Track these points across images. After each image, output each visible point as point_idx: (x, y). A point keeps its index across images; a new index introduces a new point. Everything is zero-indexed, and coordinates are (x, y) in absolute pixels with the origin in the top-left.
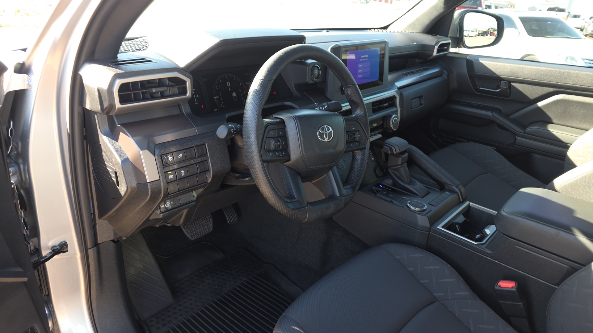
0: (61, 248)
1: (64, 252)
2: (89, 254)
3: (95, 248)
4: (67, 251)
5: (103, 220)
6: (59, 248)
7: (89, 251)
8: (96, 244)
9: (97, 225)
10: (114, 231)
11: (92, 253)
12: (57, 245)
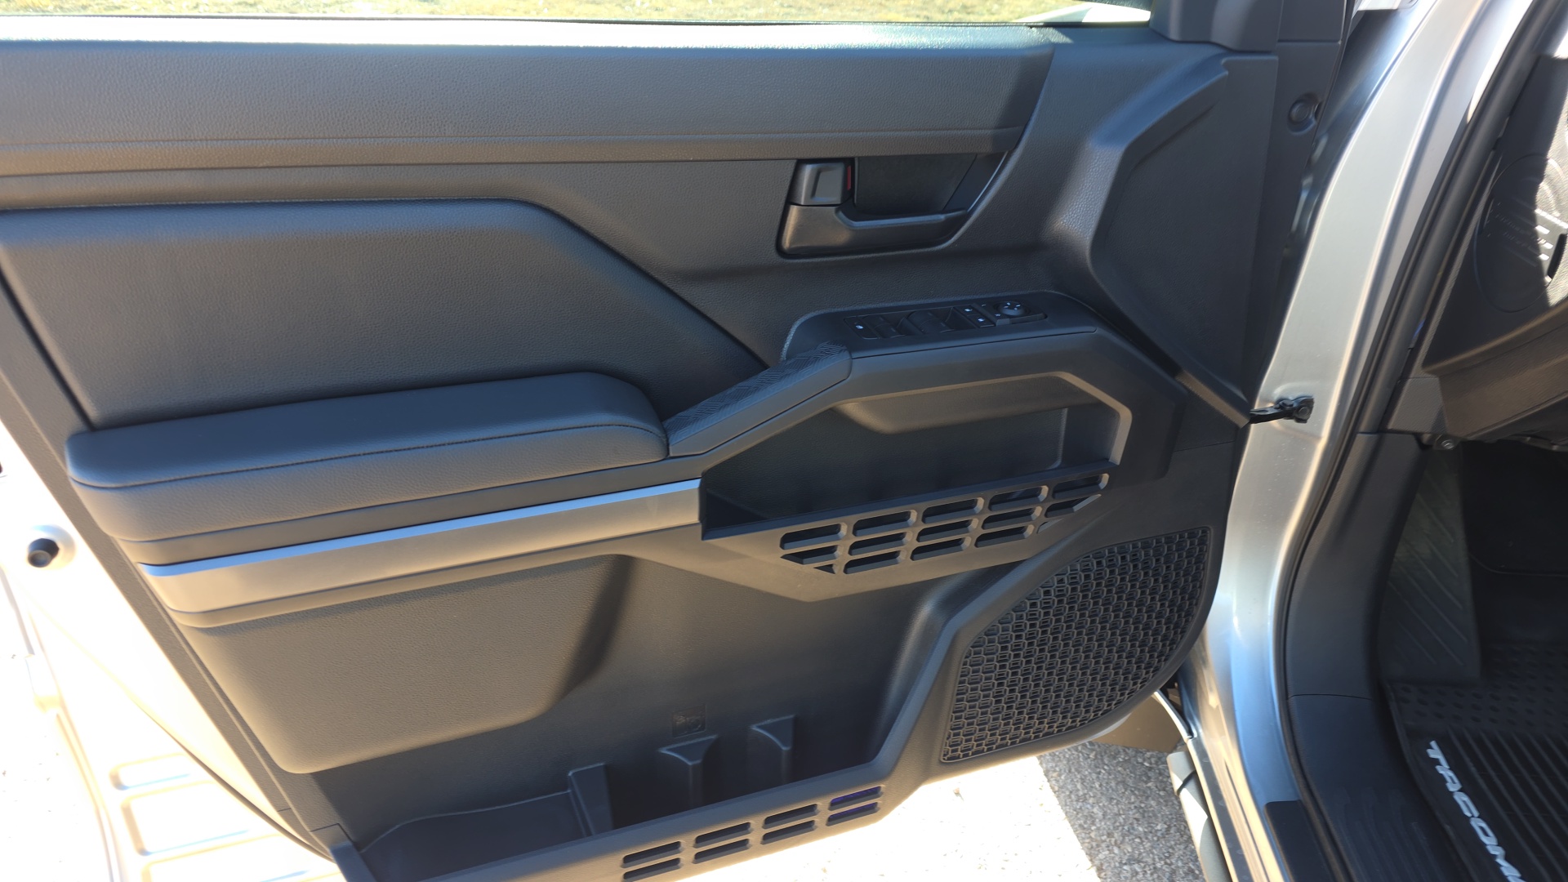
0: (1297, 410)
1: (1299, 420)
2: (1354, 446)
3: (1375, 437)
4: (1304, 421)
5: (1429, 372)
6: (1295, 405)
7: (1357, 438)
8: (1380, 428)
9: (1410, 380)
10: (1440, 414)
11: (1361, 443)
12: (1291, 398)
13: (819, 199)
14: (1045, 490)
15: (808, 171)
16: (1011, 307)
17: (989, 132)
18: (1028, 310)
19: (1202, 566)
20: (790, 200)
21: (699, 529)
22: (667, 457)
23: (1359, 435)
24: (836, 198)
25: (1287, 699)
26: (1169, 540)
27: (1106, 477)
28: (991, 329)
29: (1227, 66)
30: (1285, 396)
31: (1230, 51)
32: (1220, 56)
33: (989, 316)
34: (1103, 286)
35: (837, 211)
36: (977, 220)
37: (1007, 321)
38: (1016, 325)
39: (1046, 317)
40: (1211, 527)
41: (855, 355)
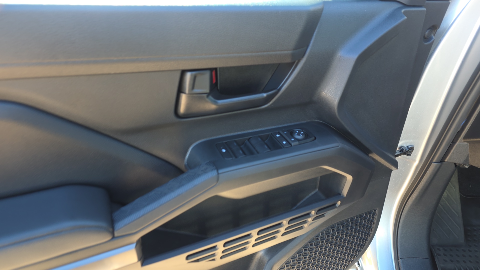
0: (408, 151)
1: (408, 155)
2: (430, 167)
3: (439, 164)
4: (410, 155)
5: (464, 141)
6: (407, 150)
8: (442, 161)
9: (456, 144)
11: (433, 166)
12: (405, 146)
13: (196, 91)
14: (313, 212)
15: (188, 76)
16: (299, 134)
17: (290, 52)
18: (307, 136)
19: (373, 223)
20: (180, 90)
21: (139, 263)
22: (114, 238)
23: (433, 163)
24: (207, 90)
25: (398, 259)
26: (361, 216)
27: (339, 203)
28: (290, 148)
29: (405, 13)
30: (403, 145)
31: (406, 6)
32: (400, 8)
33: (288, 140)
34: (342, 122)
35: (208, 96)
36: (283, 93)
37: (297, 143)
38: (302, 144)
39: (315, 139)
40: (377, 209)
41: (220, 171)
